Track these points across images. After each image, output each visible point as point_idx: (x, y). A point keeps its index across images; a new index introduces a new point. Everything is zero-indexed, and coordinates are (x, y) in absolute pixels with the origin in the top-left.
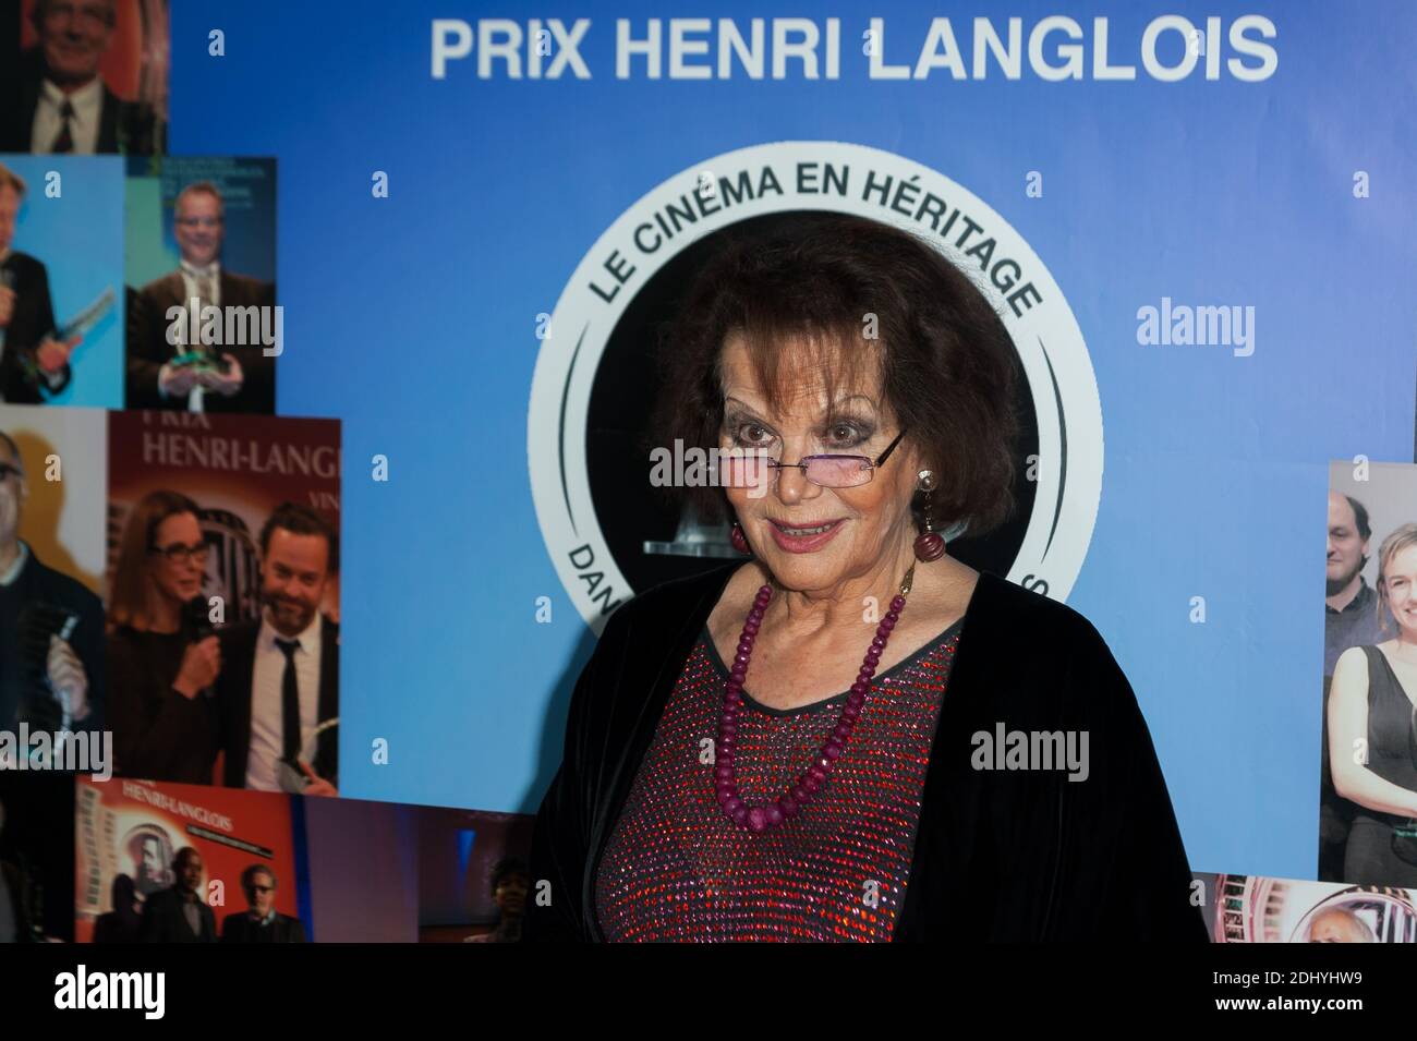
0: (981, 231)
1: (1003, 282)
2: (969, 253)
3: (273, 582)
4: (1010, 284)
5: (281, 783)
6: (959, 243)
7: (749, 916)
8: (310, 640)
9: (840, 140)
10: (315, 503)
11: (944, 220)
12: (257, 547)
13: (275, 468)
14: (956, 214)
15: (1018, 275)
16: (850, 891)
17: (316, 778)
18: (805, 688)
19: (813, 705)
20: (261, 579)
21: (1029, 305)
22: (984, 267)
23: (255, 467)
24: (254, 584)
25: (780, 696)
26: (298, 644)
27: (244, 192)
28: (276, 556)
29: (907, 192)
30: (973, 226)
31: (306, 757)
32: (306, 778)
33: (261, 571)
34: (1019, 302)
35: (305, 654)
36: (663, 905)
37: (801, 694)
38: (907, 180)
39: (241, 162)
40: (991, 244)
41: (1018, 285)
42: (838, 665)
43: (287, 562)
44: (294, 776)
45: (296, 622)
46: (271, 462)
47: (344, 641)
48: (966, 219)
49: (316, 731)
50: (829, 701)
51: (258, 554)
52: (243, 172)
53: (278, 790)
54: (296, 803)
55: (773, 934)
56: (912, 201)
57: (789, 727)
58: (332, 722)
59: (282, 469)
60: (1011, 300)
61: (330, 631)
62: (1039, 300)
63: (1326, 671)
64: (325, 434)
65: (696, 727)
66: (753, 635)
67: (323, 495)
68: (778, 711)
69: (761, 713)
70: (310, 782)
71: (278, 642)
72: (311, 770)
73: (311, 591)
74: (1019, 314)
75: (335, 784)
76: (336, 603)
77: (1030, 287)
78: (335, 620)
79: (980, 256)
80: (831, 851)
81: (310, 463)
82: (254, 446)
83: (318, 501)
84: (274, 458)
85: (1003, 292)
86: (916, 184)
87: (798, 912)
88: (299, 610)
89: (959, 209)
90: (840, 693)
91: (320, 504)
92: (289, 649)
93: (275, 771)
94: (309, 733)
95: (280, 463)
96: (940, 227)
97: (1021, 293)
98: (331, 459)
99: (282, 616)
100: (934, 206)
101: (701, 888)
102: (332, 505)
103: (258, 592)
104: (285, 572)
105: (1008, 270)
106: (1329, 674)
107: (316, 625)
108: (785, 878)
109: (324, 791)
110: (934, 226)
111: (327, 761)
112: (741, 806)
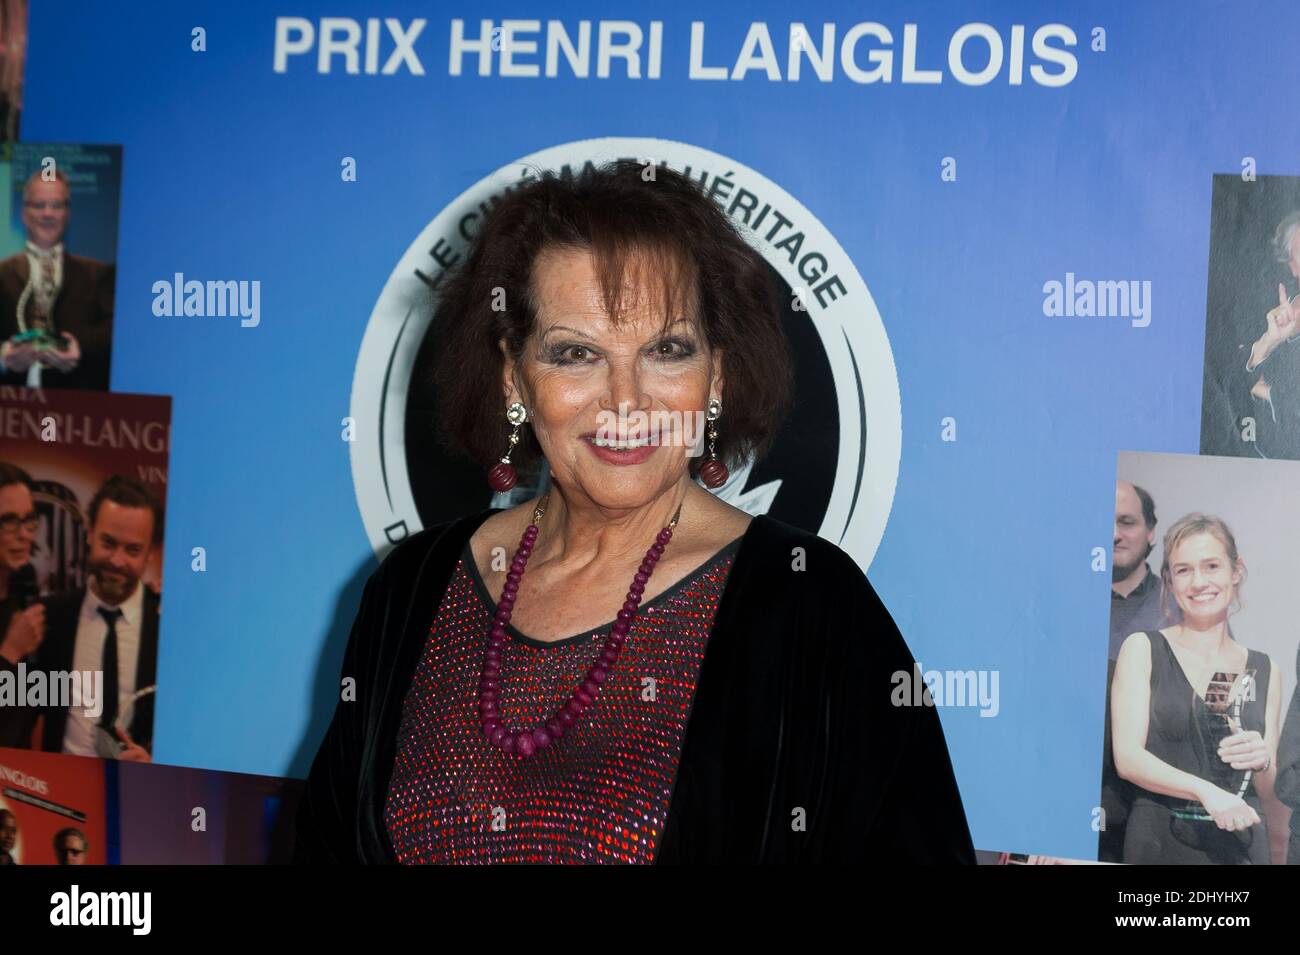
0: (790, 225)
1: (810, 274)
2: (778, 246)
3: (99, 552)
4: (817, 276)
5: (97, 748)
6: (769, 237)
7: (513, 838)
8: (132, 610)
9: (659, 136)
10: (143, 477)
11: (755, 214)
12: (86, 518)
13: (107, 442)
14: (767, 208)
15: (825, 268)
16: (612, 810)
17: (132, 744)
18: (572, 619)
19: (579, 636)
20: (88, 549)
21: (834, 297)
22: (792, 260)
23: (87, 441)
24: (81, 554)
25: (547, 628)
26: (120, 613)
27: (91, 178)
28: (104, 527)
29: (722, 187)
30: (782, 221)
31: (122, 723)
32: (122, 744)
33: (89, 541)
34: (825, 294)
35: (127, 623)
36: (430, 830)
37: (569, 625)
38: (722, 175)
39: (89, 149)
40: (800, 237)
41: (824, 278)
42: (605, 595)
43: (111, 532)
44: (110, 741)
45: (120, 591)
46: (103, 436)
47: (164, 610)
48: (777, 214)
49: (134, 697)
50: (594, 632)
51: (86, 526)
52: (90, 159)
53: (93, 755)
54: (111, 768)
55: (538, 853)
56: (726, 196)
57: (555, 658)
58: (149, 690)
59: (113, 443)
60: (817, 292)
61: (152, 601)
62: (844, 292)
63: (1110, 655)
64: (156, 410)
65: (464, 662)
66: (519, 574)
67: (151, 469)
68: (544, 643)
69: (528, 646)
70: (125, 748)
71: (101, 611)
72: (126, 736)
73: (135, 562)
74: (824, 305)
75: (149, 750)
76: (159, 574)
77: (835, 280)
78: (157, 590)
79: (789, 249)
80: (595, 771)
81: (139, 439)
82: (87, 421)
83: (148, 474)
84: (106, 433)
85: (810, 284)
86: (730, 179)
87: (562, 831)
88: (123, 580)
89: (770, 204)
90: (605, 623)
91: (148, 477)
92: (112, 618)
93: (92, 736)
94: (127, 700)
95: (112, 438)
96: (752, 221)
97: (827, 286)
98: (161, 434)
99: (106, 585)
100: (747, 201)
101: (467, 812)
102: (160, 480)
103: (84, 561)
104: (111, 542)
105: (816, 263)
106: (1113, 659)
107: (138, 595)
108: (549, 799)
109: (138, 757)
110: (746, 220)
111: (143, 727)
112: (507, 734)
